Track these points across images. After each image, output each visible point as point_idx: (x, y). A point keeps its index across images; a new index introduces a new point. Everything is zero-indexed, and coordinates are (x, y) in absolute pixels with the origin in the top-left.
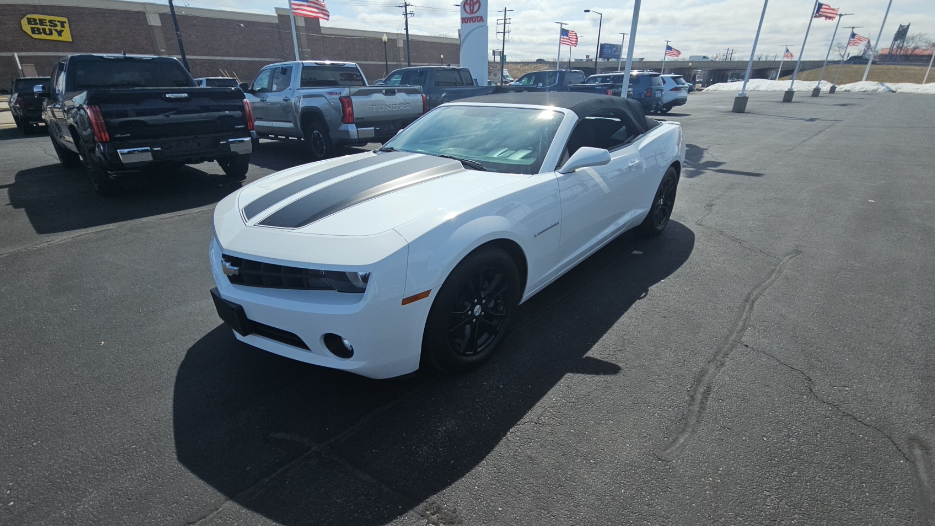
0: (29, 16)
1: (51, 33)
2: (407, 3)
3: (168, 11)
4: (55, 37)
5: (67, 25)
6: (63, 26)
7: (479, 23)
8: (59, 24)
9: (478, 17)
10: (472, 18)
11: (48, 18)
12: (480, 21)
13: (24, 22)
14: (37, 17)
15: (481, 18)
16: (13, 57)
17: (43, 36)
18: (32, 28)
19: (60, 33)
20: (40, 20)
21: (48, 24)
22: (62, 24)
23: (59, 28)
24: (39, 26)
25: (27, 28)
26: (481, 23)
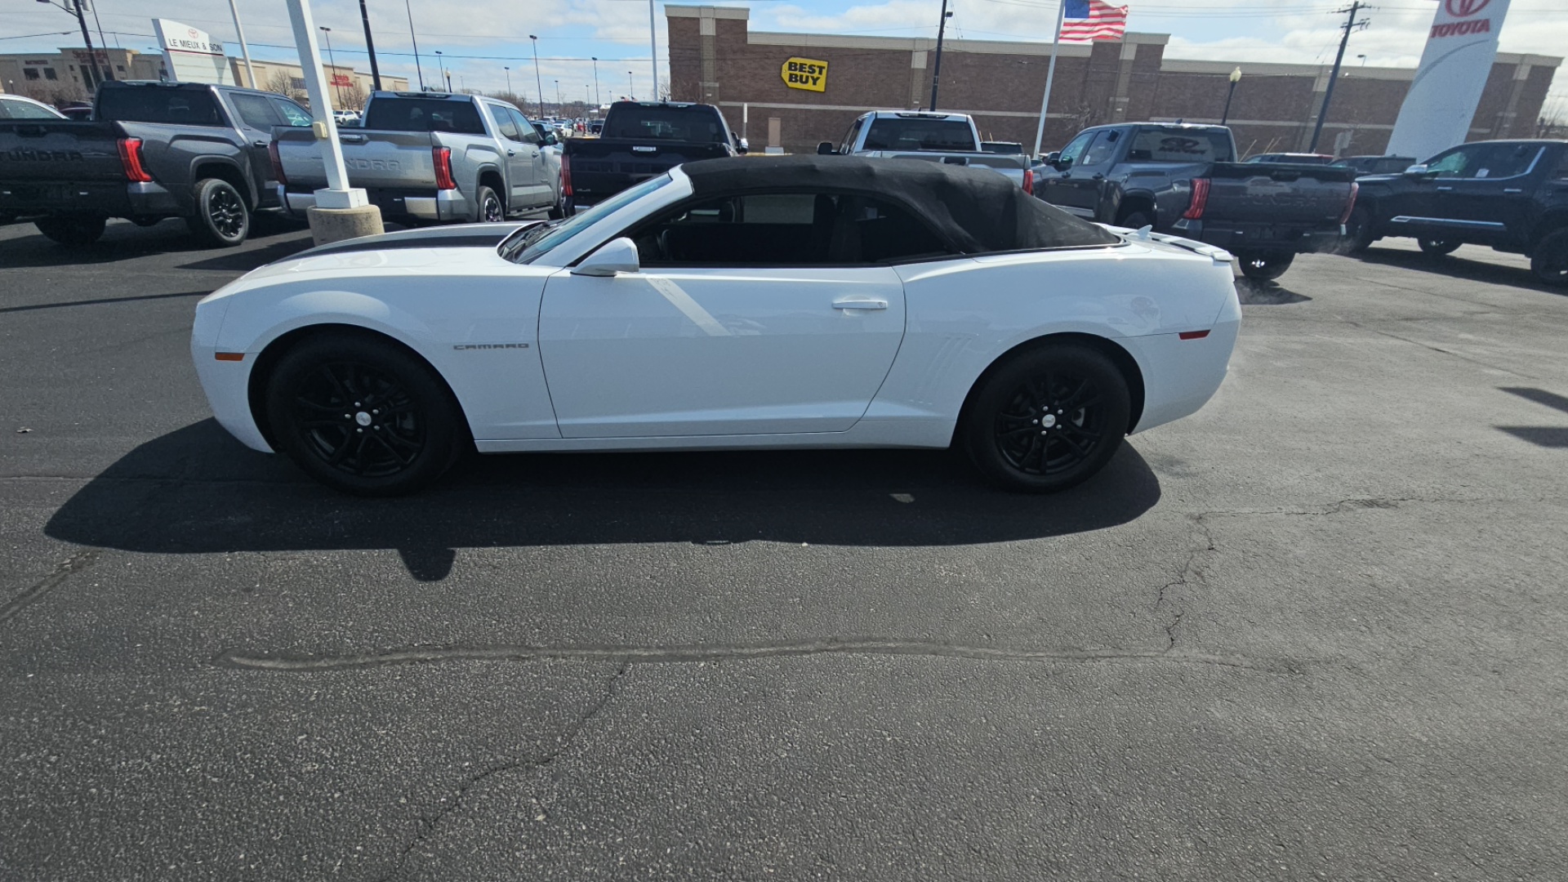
0: (792, 60)
1: (806, 82)
2: (1360, 4)
3: (934, 47)
4: (810, 86)
5: (824, 71)
6: (820, 73)
7: (1476, 35)
8: (817, 70)
9: (1477, 22)
10: (1460, 25)
11: (809, 62)
12: (1479, 31)
13: (785, 66)
14: (798, 61)
15: (1483, 25)
16: (742, 109)
17: (798, 85)
18: (791, 75)
19: (815, 81)
20: (801, 65)
21: (807, 69)
22: (821, 68)
23: (816, 75)
24: (798, 73)
25: (786, 75)
26: (1482, 35)
